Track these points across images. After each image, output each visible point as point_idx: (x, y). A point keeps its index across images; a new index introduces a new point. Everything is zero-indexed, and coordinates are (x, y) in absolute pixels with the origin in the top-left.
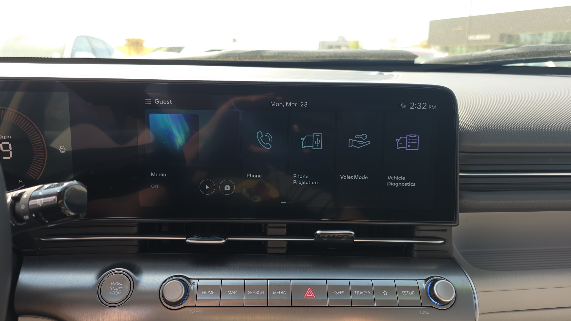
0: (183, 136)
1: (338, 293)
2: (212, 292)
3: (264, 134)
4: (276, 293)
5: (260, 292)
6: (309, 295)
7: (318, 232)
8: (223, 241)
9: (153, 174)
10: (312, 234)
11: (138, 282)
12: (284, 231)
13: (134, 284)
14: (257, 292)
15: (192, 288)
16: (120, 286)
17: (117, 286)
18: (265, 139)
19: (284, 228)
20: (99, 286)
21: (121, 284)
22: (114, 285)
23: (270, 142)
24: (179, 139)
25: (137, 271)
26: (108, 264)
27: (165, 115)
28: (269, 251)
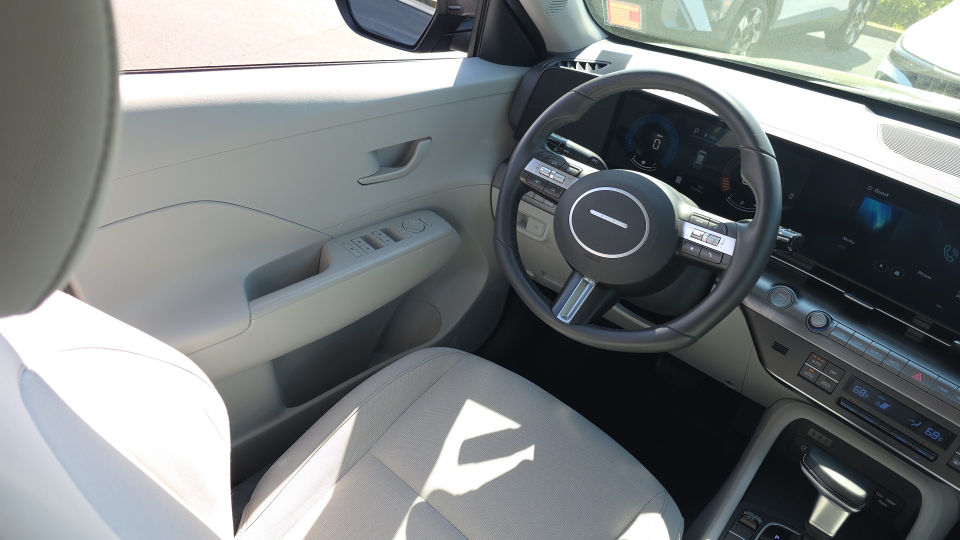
0: (883, 222)
1: (942, 389)
2: (844, 335)
3: (952, 249)
4: (892, 362)
5: (879, 355)
6: (917, 378)
7: (956, 342)
8: (872, 308)
9: (845, 239)
10: (950, 341)
11: (796, 303)
12: (928, 327)
13: (793, 302)
14: (877, 353)
15: (831, 326)
16: (784, 299)
17: (782, 298)
18: (951, 253)
19: (929, 324)
20: (771, 291)
21: (785, 298)
22: (781, 296)
23: (954, 257)
24: (879, 223)
25: (799, 296)
26: (781, 281)
27: (877, 203)
28: (906, 334)
